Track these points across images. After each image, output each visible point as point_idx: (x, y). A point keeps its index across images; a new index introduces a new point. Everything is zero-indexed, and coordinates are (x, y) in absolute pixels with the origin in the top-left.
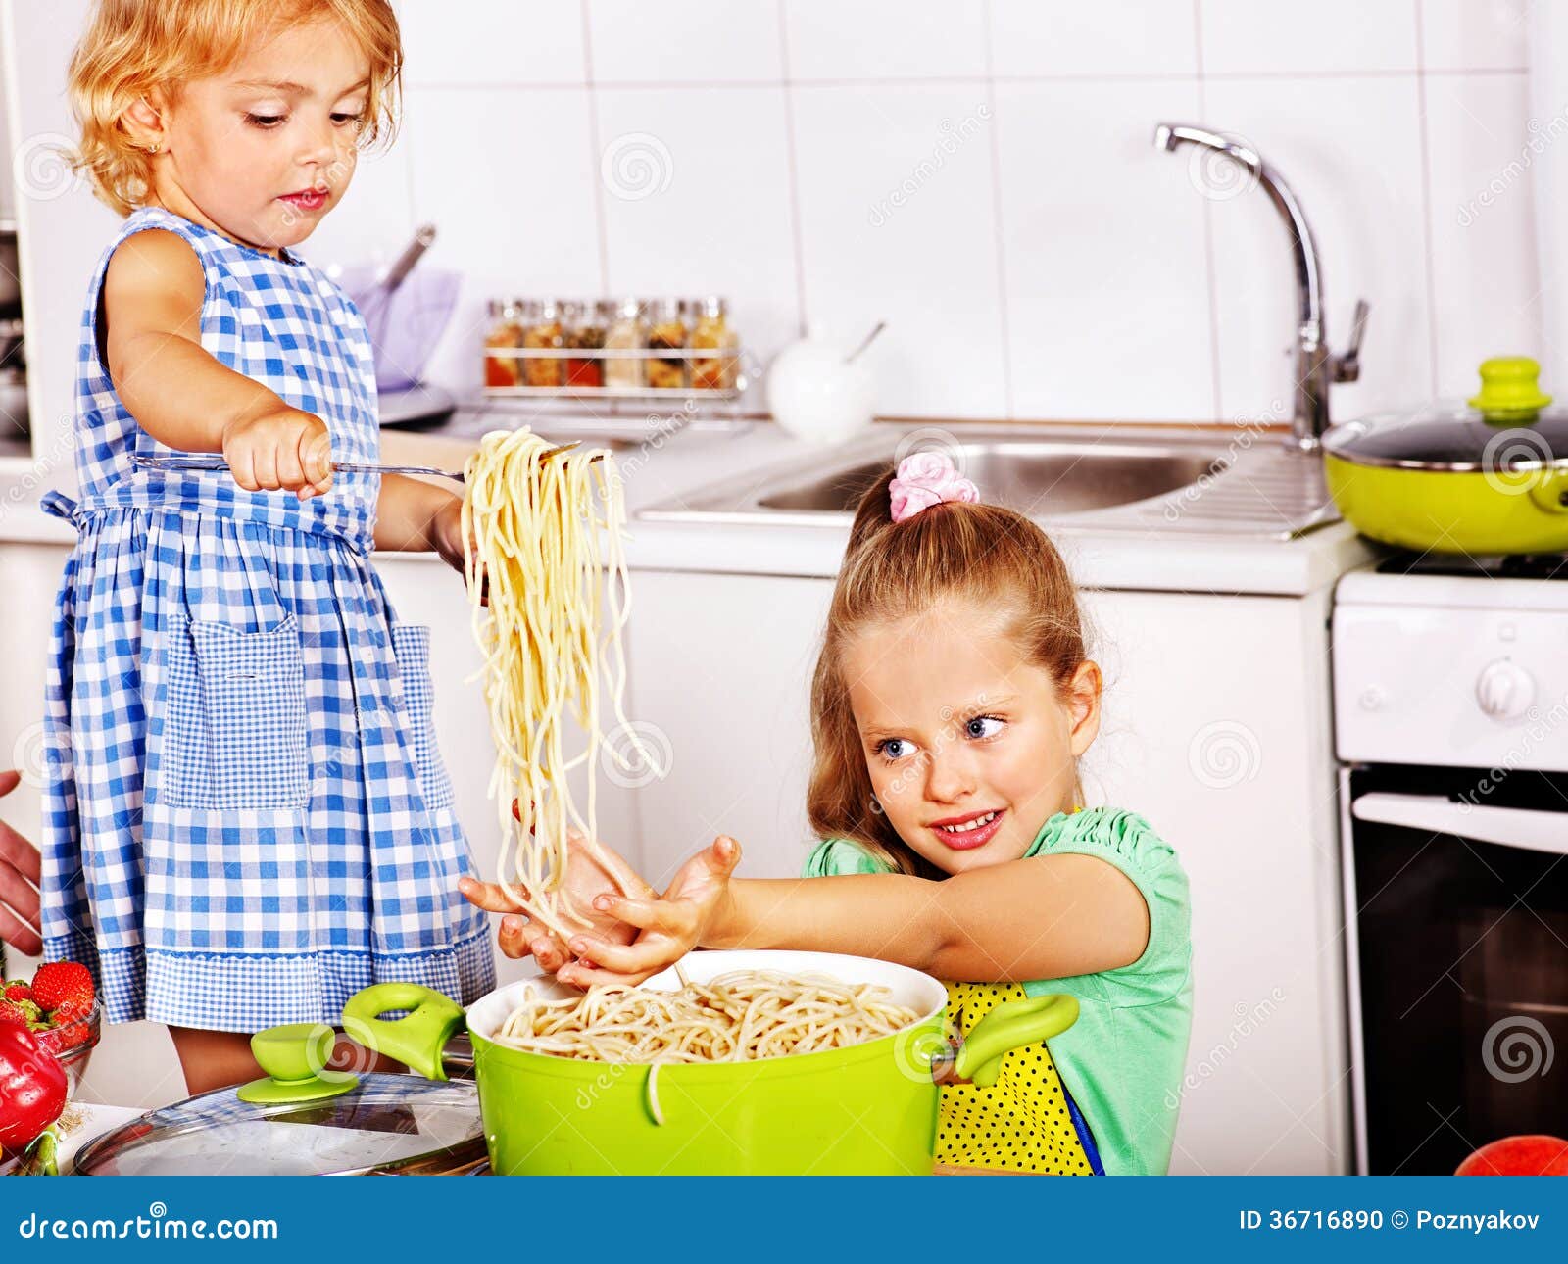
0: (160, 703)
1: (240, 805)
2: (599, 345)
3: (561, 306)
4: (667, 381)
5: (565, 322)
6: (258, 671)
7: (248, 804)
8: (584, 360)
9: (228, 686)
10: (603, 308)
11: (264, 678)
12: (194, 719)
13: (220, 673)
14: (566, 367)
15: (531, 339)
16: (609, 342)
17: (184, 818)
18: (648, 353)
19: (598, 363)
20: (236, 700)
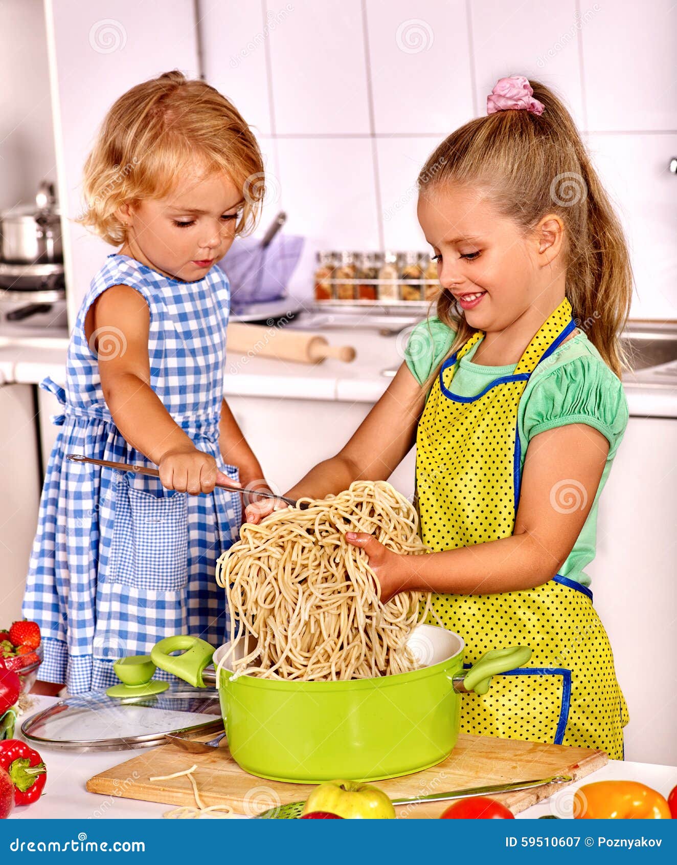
0: (110, 530)
1: (148, 587)
2: (375, 277)
3: (357, 256)
4: (412, 297)
5: (358, 264)
6: (162, 518)
7: (152, 588)
8: (367, 286)
9: (146, 526)
10: (378, 257)
11: (166, 521)
12: (128, 537)
13: (142, 518)
14: (358, 289)
15: (339, 274)
16: (381, 274)
17: (117, 589)
18: (402, 282)
19: (375, 287)
20: (150, 533)
